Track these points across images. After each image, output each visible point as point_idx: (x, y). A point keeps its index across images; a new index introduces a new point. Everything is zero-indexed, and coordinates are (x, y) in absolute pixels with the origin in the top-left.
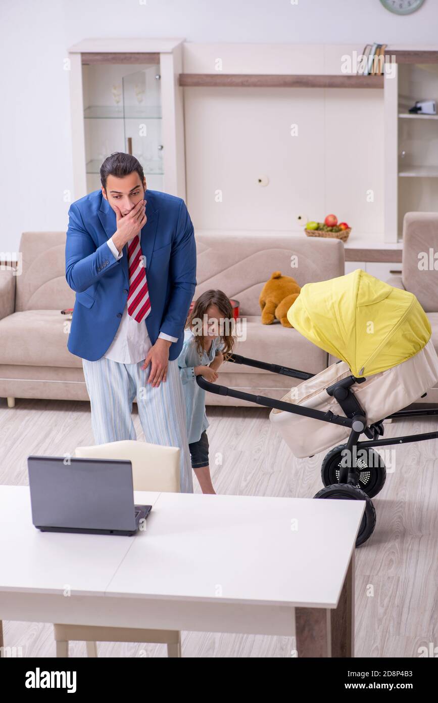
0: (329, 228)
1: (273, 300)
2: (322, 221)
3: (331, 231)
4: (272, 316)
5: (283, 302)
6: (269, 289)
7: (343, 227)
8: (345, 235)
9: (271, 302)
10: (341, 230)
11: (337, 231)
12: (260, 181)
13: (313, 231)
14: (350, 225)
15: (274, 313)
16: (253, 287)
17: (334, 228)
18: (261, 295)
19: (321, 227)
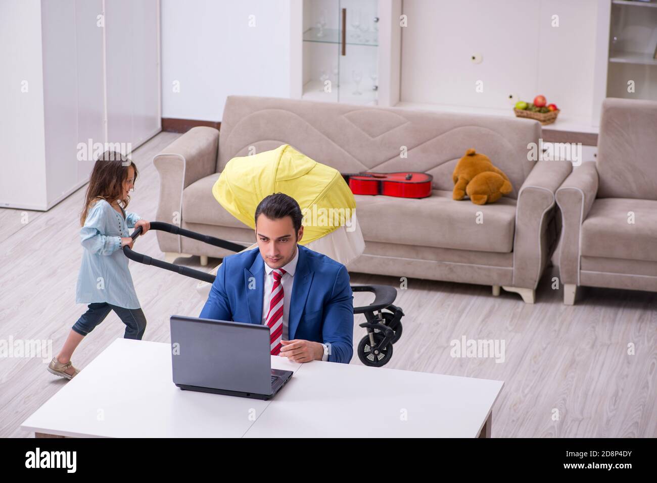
0: (538, 109)
1: (466, 176)
2: (531, 101)
3: (539, 111)
4: (463, 192)
5: (474, 179)
6: (463, 166)
7: (551, 108)
8: (553, 116)
9: (463, 178)
10: (549, 111)
11: (545, 112)
12: (474, 58)
13: (522, 111)
14: (558, 107)
15: (465, 190)
16: (447, 163)
17: (543, 109)
18: (455, 171)
19: (530, 107)
